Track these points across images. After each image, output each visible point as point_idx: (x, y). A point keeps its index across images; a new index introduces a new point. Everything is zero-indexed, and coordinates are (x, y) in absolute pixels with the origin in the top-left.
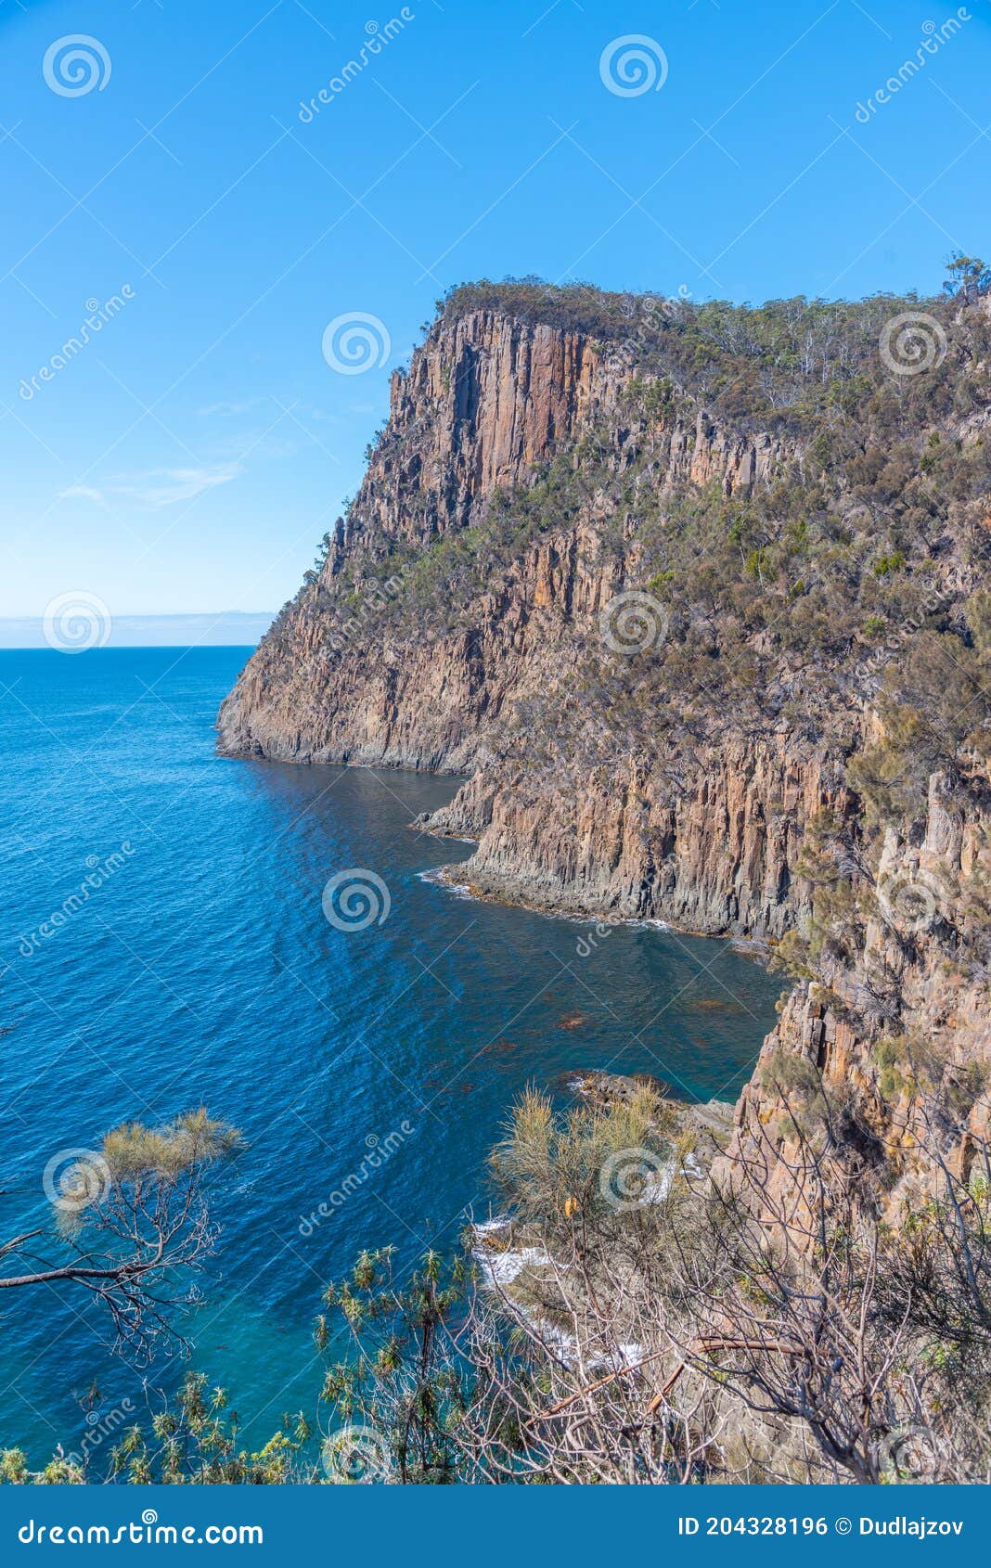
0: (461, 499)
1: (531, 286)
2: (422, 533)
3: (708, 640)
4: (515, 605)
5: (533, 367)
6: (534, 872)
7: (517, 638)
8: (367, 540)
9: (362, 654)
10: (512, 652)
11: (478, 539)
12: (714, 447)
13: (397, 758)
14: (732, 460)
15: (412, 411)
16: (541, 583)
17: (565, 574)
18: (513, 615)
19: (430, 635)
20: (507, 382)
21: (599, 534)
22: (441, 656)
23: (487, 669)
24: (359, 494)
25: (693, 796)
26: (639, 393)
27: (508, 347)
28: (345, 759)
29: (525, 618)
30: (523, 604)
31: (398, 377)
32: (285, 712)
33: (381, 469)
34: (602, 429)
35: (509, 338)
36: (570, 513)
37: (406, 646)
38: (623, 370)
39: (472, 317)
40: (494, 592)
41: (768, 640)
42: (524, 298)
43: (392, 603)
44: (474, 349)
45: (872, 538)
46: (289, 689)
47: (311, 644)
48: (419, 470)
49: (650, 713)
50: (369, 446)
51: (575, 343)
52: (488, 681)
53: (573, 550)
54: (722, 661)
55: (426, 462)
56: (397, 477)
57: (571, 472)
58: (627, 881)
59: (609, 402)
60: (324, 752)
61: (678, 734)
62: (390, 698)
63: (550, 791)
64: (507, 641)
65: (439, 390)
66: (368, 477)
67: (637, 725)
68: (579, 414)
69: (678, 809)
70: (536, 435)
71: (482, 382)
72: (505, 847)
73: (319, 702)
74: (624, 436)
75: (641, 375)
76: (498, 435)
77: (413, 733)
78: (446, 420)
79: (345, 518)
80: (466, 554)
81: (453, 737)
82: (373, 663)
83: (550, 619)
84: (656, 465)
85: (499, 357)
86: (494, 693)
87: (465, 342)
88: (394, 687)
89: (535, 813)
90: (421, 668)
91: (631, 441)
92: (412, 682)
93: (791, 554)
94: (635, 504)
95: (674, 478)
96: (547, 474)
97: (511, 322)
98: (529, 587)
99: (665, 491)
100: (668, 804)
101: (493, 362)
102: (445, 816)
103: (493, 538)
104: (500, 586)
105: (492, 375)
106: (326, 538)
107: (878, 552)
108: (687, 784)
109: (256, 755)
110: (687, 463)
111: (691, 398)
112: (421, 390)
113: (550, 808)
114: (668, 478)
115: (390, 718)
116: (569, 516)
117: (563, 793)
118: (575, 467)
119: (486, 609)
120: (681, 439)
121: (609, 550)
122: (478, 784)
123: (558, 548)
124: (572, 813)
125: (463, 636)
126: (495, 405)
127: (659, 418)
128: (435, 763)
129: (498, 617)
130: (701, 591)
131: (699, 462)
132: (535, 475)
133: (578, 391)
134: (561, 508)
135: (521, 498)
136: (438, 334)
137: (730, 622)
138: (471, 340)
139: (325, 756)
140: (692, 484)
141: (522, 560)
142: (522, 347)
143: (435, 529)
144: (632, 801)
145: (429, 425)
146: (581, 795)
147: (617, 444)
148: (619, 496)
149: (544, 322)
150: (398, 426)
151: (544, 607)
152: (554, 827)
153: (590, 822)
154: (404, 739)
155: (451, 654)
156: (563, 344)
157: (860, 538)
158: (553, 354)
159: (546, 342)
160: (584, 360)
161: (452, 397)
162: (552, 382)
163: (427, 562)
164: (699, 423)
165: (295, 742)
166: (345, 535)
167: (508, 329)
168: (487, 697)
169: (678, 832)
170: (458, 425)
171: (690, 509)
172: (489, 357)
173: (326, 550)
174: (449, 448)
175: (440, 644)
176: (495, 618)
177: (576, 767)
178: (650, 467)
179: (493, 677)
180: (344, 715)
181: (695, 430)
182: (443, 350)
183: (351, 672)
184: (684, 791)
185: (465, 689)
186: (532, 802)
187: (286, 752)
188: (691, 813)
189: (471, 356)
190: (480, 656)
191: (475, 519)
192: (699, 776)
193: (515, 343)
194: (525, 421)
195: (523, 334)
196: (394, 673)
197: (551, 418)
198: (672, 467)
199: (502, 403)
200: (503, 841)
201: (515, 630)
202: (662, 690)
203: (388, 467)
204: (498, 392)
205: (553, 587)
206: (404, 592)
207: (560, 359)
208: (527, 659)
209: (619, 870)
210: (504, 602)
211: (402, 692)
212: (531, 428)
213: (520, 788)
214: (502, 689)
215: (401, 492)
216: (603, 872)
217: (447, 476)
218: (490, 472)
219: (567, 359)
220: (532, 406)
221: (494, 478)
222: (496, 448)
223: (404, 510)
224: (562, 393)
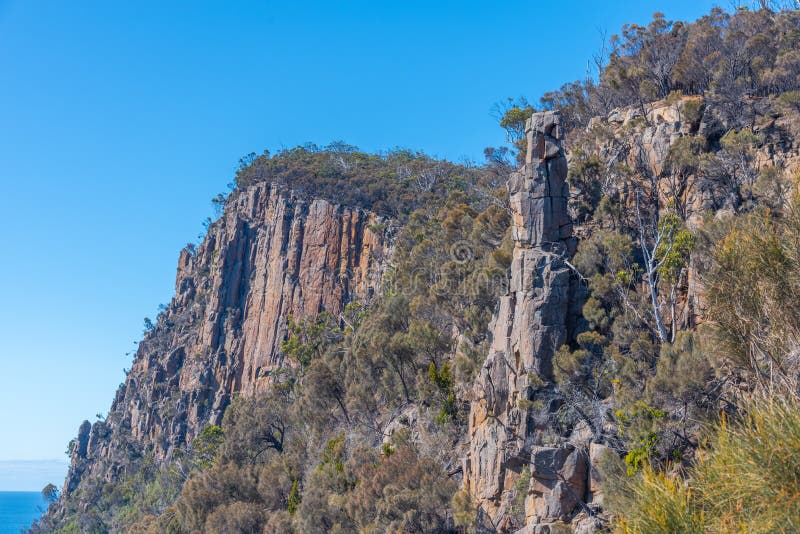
5: (304, 248)
8: (111, 450)
15: (191, 295)
20: (276, 264)
24: (119, 393)
27: (280, 222)
31: (187, 255)
33: (145, 363)
35: (282, 214)
44: (252, 226)
48: (181, 366)
51: (354, 221)
55: (190, 356)
56: (156, 376)
66: (131, 372)
76: (261, 328)
78: (212, 308)
85: (273, 235)
87: (244, 216)
97: (287, 196)
101: (266, 242)
106: (71, 445)
126: (261, 291)
133: (356, 279)
138: (250, 216)
142: (295, 223)
143: (181, 440)
145: (200, 312)
149: (322, 196)
150: (175, 312)
156: (341, 222)
158: (327, 233)
159: (321, 218)
160: (365, 241)
161: (218, 281)
162: (326, 265)
167: (283, 204)
170: (222, 314)
172: (266, 235)
174: (211, 343)
182: (224, 225)
189: (246, 234)
193: (288, 219)
194: (291, 312)
195: (298, 209)
197: (320, 309)
199: (269, 291)
203: (151, 363)
204: (266, 277)
207: (336, 239)
215: (156, 394)
217: (202, 376)
218: (250, 373)
219: (345, 239)
220: (301, 295)
221: (253, 379)
222: (260, 340)
223: (155, 416)
224: (337, 279)
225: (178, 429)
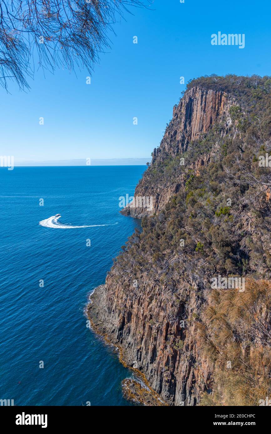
0: (185, 143)
2: (175, 153)
5: (207, 103)
8: (161, 154)
9: (152, 188)
15: (177, 117)
16: (198, 171)
19: (168, 185)
20: (199, 107)
22: (170, 191)
24: (162, 141)
27: (200, 97)
28: (145, 217)
31: (175, 107)
33: (167, 134)
35: (201, 94)
36: (210, 149)
37: (163, 187)
38: (232, 102)
39: (193, 89)
40: (186, 173)
42: (208, 81)
43: (162, 174)
44: (192, 98)
48: (176, 134)
51: (220, 95)
53: (209, 160)
55: (178, 132)
56: (171, 137)
57: (213, 135)
60: (140, 215)
62: (157, 202)
65: (184, 111)
66: (164, 136)
70: (206, 123)
71: (194, 108)
74: (227, 124)
76: (196, 124)
78: (184, 119)
79: (157, 148)
82: (155, 191)
85: (198, 100)
87: (190, 96)
88: (158, 199)
90: (165, 194)
92: (162, 198)
98: (195, 172)
101: (197, 102)
103: (189, 156)
105: (196, 106)
106: (152, 154)
109: (129, 212)
112: (180, 111)
115: (156, 207)
123: (204, 160)
125: (175, 186)
126: (196, 115)
132: (204, 136)
133: (220, 110)
134: (207, 147)
135: (199, 143)
138: (192, 96)
141: (194, 163)
142: (204, 97)
143: (178, 152)
145: (180, 121)
147: (225, 127)
149: (211, 89)
150: (173, 121)
155: (172, 191)
156: (216, 95)
158: (213, 99)
159: (211, 95)
160: (222, 100)
162: (212, 107)
166: (156, 153)
167: (201, 91)
170: (186, 121)
172: (196, 100)
173: (152, 157)
174: (184, 128)
175: (170, 187)
182: (185, 99)
187: (133, 214)
189: (191, 100)
191: (188, 149)
193: (202, 96)
194: (204, 119)
195: (205, 93)
196: (159, 195)
197: (211, 118)
199: (198, 114)
203: (169, 134)
204: (197, 111)
207: (215, 100)
211: (160, 200)
212: (205, 121)
215: (171, 141)
217: (182, 136)
218: (194, 135)
219: (217, 100)
220: (206, 115)
221: (194, 137)
222: (196, 127)
223: (171, 146)
224: (215, 110)
225: (177, 149)
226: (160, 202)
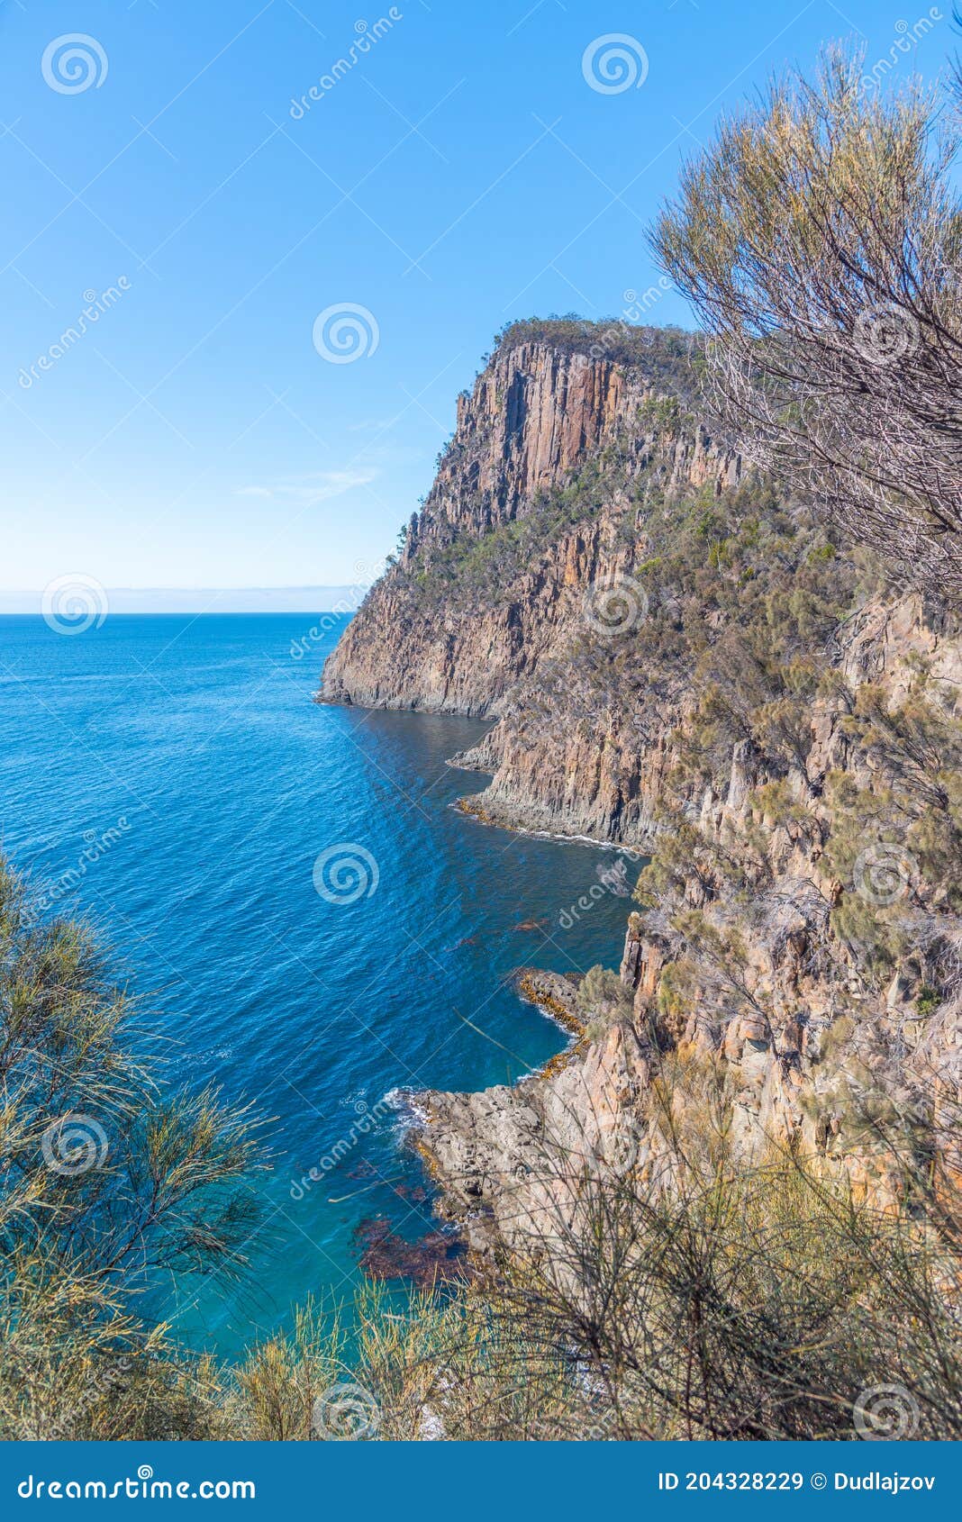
0: (510, 497)
1: (571, 320)
2: (478, 525)
3: (675, 616)
4: (548, 583)
5: (569, 389)
6: (531, 803)
7: (550, 610)
8: (436, 530)
9: (428, 622)
10: (546, 622)
11: (521, 530)
12: (710, 455)
13: (453, 706)
14: (722, 465)
15: (474, 426)
16: (570, 566)
17: (589, 559)
18: (546, 592)
19: (481, 608)
20: (549, 400)
21: (616, 526)
22: (489, 624)
23: (526, 635)
24: (431, 493)
25: (655, 744)
26: (653, 409)
27: (549, 373)
28: (413, 706)
29: (556, 595)
30: (555, 583)
31: (464, 398)
32: (368, 668)
33: (448, 473)
34: (624, 440)
35: (549, 365)
36: (595, 509)
37: (463, 617)
38: (642, 391)
39: (522, 348)
40: (533, 574)
41: (722, 617)
42: (564, 332)
43: (452, 582)
44: (523, 375)
45: (811, 533)
46: (372, 649)
47: (389, 614)
48: (478, 474)
49: (625, 676)
50: (440, 454)
51: (604, 369)
52: (525, 645)
53: (597, 538)
54: (685, 634)
55: (483, 466)
56: (460, 480)
57: (598, 475)
58: (601, 812)
59: (630, 417)
60: (396, 701)
61: (646, 693)
62: (449, 658)
63: (546, 737)
64: (542, 613)
65: (495, 409)
66: (438, 480)
67: (615, 685)
68: (606, 427)
69: (643, 754)
70: (570, 443)
71: (529, 402)
72: (511, 782)
73: (394, 661)
74: (639, 446)
75: (656, 394)
76: (540, 444)
77: (466, 686)
78: (499, 432)
79: (419, 513)
80: (511, 542)
81: (497, 690)
82: (436, 630)
83: (576, 596)
84: (664, 469)
85: (543, 381)
86: (531, 655)
87: (516, 368)
88: (452, 649)
89: (533, 755)
90: (473, 634)
91: (646, 449)
92: (466, 645)
93: (745, 545)
94: (645, 502)
95: (677, 480)
96: (577, 476)
97: (552, 352)
98: (561, 570)
99: (670, 491)
100: (636, 750)
101: (537, 385)
102: (475, 755)
103: (533, 530)
104: (537, 568)
105: (536, 397)
106: (404, 529)
107: (814, 545)
108: (651, 734)
109: (344, 701)
110: (688, 467)
111: (692, 414)
112: (481, 409)
113: (545, 751)
114: (673, 480)
115: (448, 674)
116: (593, 511)
117: (555, 739)
118: (601, 470)
119: (526, 587)
120: (683, 448)
121: (622, 539)
122: (502, 729)
123: (584, 538)
124: (561, 757)
125: (506, 609)
126: (538, 421)
127: (667, 430)
128: (483, 710)
129: (535, 594)
130: (671, 576)
131: (697, 467)
132: (569, 479)
133: (606, 409)
134: (587, 505)
135: (557, 497)
136: (495, 362)
137: (693, 602)
138: (520, 368)
139: (398, 703)
140: (691, 485)
141: (555, 547)
142: (561, 371)
143: (489, 522)
144: (607, 747)
145: (487, 437)
146: (569, 741)
147: (634, 451)
148: (633, 495)
149: (579, 352)
150: (462, 438)
151: (572, 586)
152: (548, 767)
153: (575, 764)
154: (458, 691)
155: (497, 623)
156: (594, 370)
157: (802, 532)
158: (585, 378)
159: (580, 368)
160: (611, 383)
161: (504, 414)
162: (585, 401)
163: (481, 547)
164: (698, 434)
165: (374, 692)
166: (419, 524)
167: (549, 357)
168: (525, 657)
169: (642, 773)
170: (508, 437)
171: (688, 505)
172: (535, 381)
173: (404, 539)
174: (501, 456)
175: (489, 614)
176: (532, 594)
177: (567, 718)
178: (658, 471)
179: (530, 642)
180: (413, 671)
181: (694, 440)
182: (498, 376)
183: (419, 637)
184: (648, 740)
185: (507, 651)
186: (532, 746)
187: (368, 700)
188: (653, 758)
189: (520, 381)
190: (520, 625)
191: (521, 513)
192: (661, 728)
193: (555, 370)
194: (562, 434)
195: (562, 362)
196: (453, 638)
197: (583, 431)
198: (675, 470)
199: (544, 419)
200: (509, 777)
201: (548, 604)
202: (637, 657)
203: (454, 472)
204: (541, 410)
205: (579, 570)
206: (462, 572)
207: (591, 382)
208: (557, 628)
209: (596, 803)
210: (540, 581)
211: (458, 653)
212: (566, 439)
213: (525, 734)
214: (537, 652)
215: (462, 492)
216: (584, 804)
217: (497, 478)
218: (533, 475)
219: (597, 382)
220: (568, 421)
221: (537, 479)
222: (539, 456)
223: (464, 506)
224: (593, 410)
225: (484, 514)
226: (457, 658)
